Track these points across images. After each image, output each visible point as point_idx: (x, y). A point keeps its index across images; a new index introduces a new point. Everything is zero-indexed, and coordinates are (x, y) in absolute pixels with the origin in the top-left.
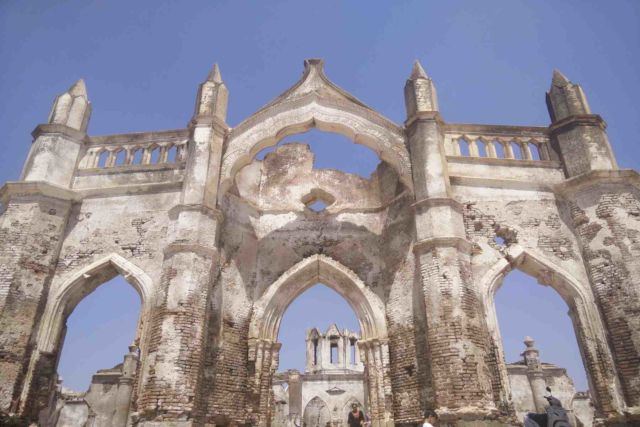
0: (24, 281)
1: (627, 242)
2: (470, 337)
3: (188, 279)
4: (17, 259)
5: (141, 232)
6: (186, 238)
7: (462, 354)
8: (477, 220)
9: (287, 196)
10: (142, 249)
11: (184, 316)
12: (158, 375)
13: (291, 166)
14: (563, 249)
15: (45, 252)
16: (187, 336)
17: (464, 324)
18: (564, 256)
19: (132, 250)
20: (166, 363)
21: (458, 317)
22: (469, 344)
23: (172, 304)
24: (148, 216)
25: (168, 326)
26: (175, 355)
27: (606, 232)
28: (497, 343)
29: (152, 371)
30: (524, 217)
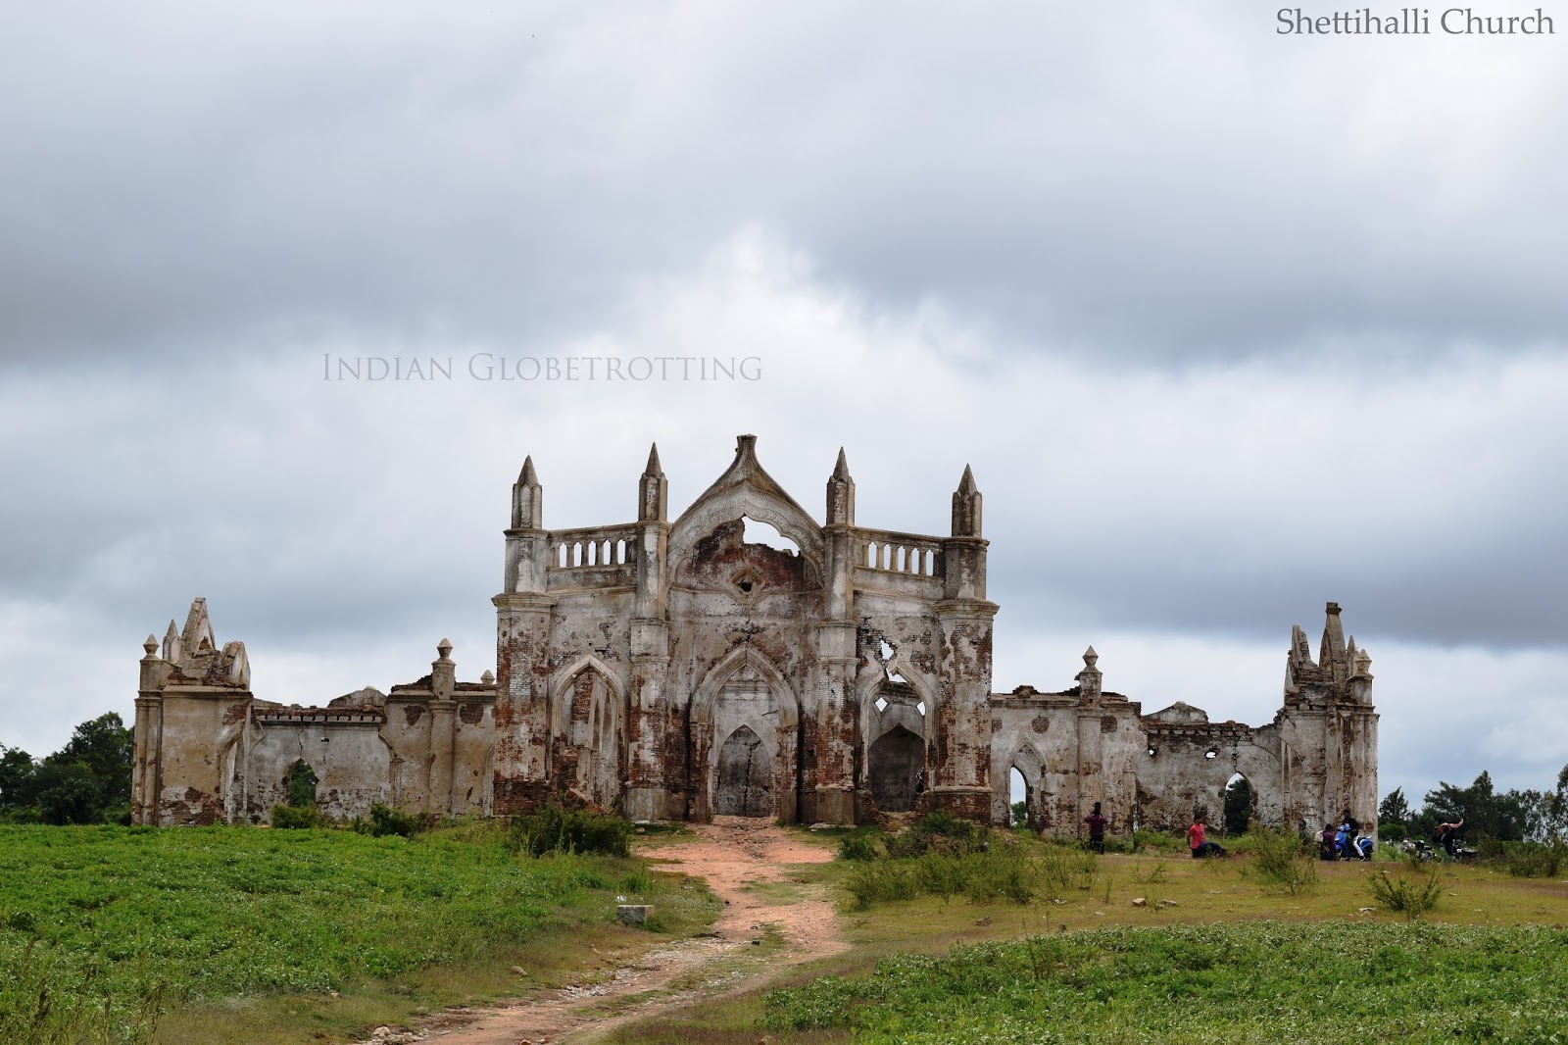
0: (537, 683)
1: (962, 667)
2: (842, 738)
3: (653, 687)
4: (530, 666)
5: (608, 636)
6: (649, 651)
7: (835, 750)
8: (869, 634)
9: (719, 576)
10: (611, 652)
11: (653, 715)
12: (641, 758)
13: (722, 538)
14: (928, 664)
15: (543, 657)
16: (656, 730)
17: (840, 728)
18: (927, 670)
19: (604, 651)
20: (645, 750)
21: (838, 724)
22: (841, 742)
23: (644, 707)
24: (611, 621)
25: (643, 723)
26: (650, 745)
27: (951, 657)
28: (864, 740)
29: (636, 755)
30: (906, 634)
